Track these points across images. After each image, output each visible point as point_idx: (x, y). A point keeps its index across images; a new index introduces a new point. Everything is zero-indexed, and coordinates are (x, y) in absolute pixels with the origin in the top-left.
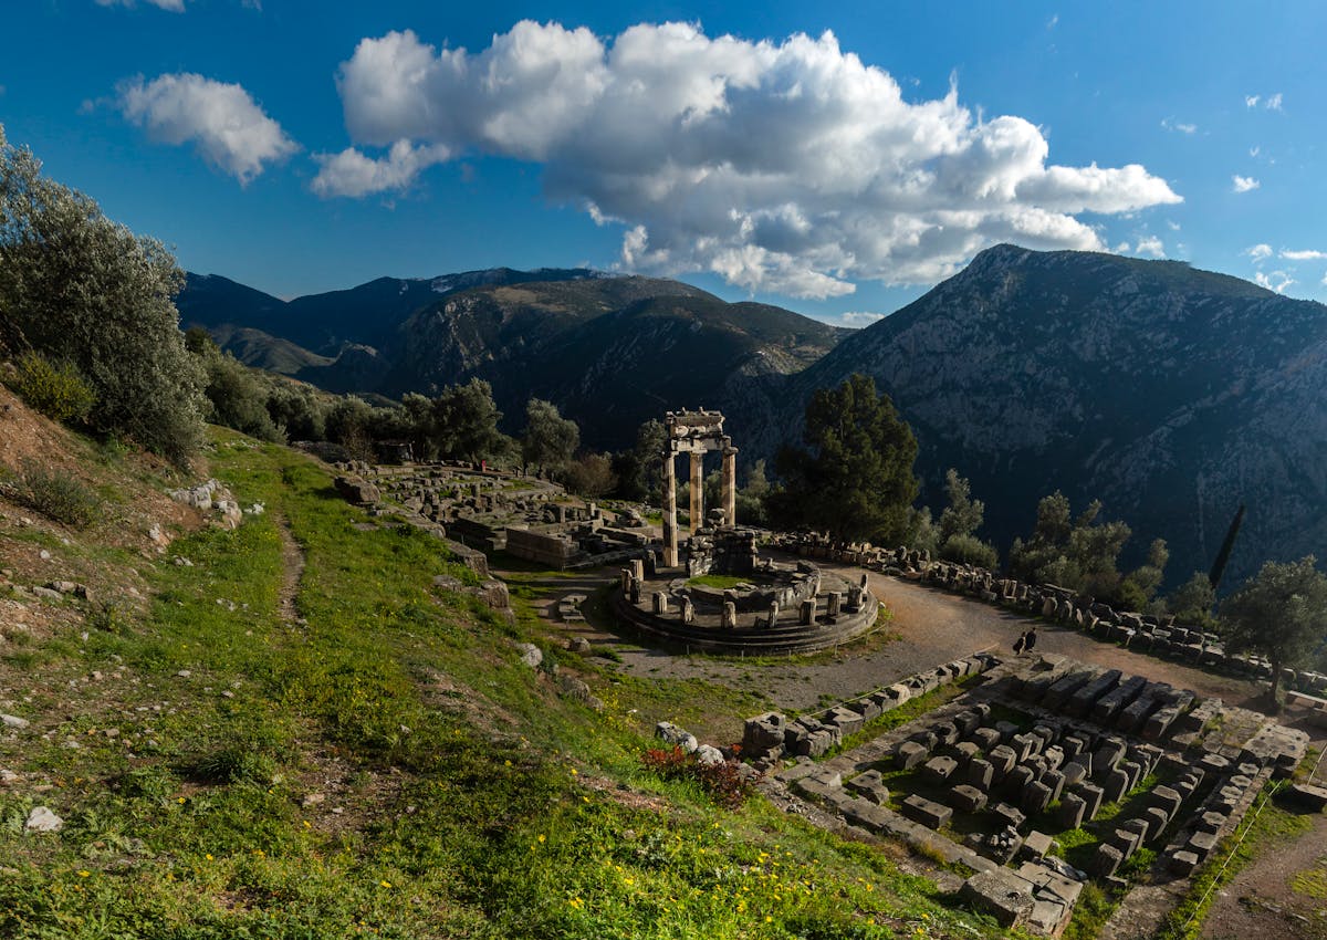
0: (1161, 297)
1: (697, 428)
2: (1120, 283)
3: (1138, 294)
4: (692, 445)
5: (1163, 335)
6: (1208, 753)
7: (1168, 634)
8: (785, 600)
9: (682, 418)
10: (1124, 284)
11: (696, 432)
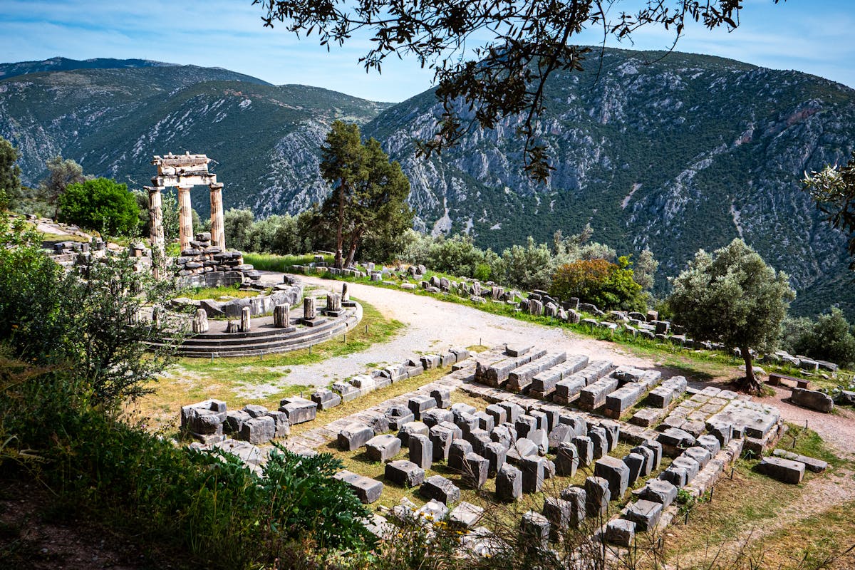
0: (659, 76)
1: (183, 168)
2: (620, 67)
3: (638, 75)
4: (179, 181)
5: (667, 101)
6: (669, 427)
7: (653, 327)
8: (263, 308)
9: (168, 160)
10: (624, 68)
11: (182, 171)
